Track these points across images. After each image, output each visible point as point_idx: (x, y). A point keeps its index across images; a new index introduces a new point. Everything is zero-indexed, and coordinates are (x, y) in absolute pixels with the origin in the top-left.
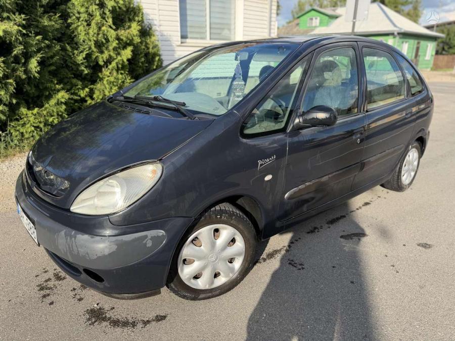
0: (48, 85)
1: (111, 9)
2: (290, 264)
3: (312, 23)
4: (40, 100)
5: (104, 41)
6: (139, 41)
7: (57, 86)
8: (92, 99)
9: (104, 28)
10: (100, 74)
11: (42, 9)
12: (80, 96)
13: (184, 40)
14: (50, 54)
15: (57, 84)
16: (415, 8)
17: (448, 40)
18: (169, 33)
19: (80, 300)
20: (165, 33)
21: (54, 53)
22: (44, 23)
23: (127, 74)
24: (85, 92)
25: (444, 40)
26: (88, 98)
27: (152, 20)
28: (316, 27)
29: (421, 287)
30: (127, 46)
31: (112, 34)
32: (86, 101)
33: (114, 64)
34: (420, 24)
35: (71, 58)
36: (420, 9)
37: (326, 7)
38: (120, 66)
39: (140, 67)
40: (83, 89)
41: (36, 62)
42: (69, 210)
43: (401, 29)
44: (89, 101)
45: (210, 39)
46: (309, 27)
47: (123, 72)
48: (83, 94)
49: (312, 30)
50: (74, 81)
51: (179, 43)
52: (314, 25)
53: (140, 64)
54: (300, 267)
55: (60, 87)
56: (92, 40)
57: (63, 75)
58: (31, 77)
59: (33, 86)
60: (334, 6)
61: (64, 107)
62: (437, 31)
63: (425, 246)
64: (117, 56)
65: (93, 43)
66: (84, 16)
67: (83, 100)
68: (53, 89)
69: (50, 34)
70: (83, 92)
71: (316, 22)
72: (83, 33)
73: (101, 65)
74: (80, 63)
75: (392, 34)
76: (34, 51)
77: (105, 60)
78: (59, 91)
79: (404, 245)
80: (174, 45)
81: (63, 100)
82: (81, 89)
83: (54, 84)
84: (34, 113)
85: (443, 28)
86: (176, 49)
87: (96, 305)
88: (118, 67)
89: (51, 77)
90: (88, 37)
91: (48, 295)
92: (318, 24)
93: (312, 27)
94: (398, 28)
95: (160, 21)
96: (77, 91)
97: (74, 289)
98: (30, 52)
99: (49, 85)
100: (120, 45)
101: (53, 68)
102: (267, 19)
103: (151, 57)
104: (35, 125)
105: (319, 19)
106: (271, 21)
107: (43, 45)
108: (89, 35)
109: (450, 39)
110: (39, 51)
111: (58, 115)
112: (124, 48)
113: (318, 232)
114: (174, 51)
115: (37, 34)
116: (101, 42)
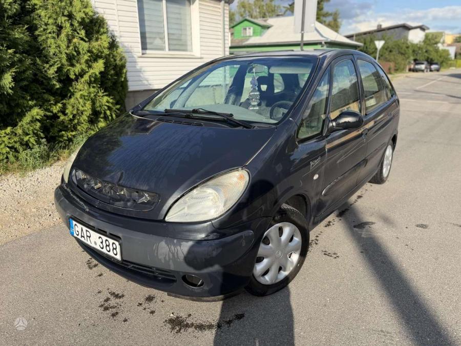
0: (19, 101)
1: (80, 20)
2: (325, 254)
3: (246, 33)
4: (9, 118)
5: (75, 54)
6: (108, 53)
7: (30, 102)
8: (65, 114)
9: (75, 40)
10: (70, 88)
11: (11, 20)
12: (52, 112)
13: (144, 51)
14: (23, 68)
15: (30, 100)
16: (335, 20)
17: (365, 49)
18: (130, 44)
19: (152, 312)
20: (126, 44)
21: (26, 67)
22: (15, 35)
23: (99, 87)
24: (58, 107)
25: (362, 48)
26: (60, 114)
27: (113, 31)
28: (250, 36)
29: (436, 259)
30: (98, 59)
31: (84, 46)
32: (59, 117)
33: (86, 77)
34: (341, 34)
35: (42, 72)
36: (339, 20)
37: (256, 17)
38: (93, 79)
39: (109, 80)
40: (55, 104)
41: (10, 77)
42: (163, 221)
43: (327, 39)
44: (62, 118)
45: (169, 50)
46: (244, 37)
47: (95, 85)
48: (56, 109)
49: (247, 40)
50: (46, 96)
51: (140, 54)
52: (248, 35)
53: (110, 77)
54: (335, 256)
55: (33, 103)
56: (63, 53)
57: (34, 90)
58: (4, 93)
59: (5, 104)
60: (263, 17)
61: (39, 124)
62: (357, 40)
63: (423, 226)
64: (88, 69)
65: (64, 56)
66: (51, 28)
67: (55, 117)
68: (25, 105)
69: (20, 47)
70: (56, 107)
71: (250, 32)
72: (53, 46)
73: (72, 79)
74: (52, 77)
75: (320, 43)
76: (7, 65)
77: (77, 74)
78: (31, 107)
79: (407, 228)
80: (135, 56)
81: (38, 117)
82: (53, 104)
83: (26, 100)
84: (7, 132)
85: (360, 37)
86: (137, 61)
87: (172, 315)
88: (90, 81)
89: (24, 93)
90: (59, 49)
91: (117, 313)
92: (252, 34)
93: (246, 37)
94: (325, 37)
95: (120, 32)
96: (49, 107)
97: (141, 304)
98: (2, 66)
99: (21, 101)
100: (91, 58)
101: (25, 83)
102: (222, 30)
103: (118, 69)
104: (10, 145)
105: (252, 29)
106: (224, 32)
107: (16, 59)
108: (60, 48)
109: (367, 48)
110: (12, 65)
111: (34, 133)
112: (95, 60)
113: (333, 224)
114: (135, 62)
115: (9, 47)
116: (71, 55)
